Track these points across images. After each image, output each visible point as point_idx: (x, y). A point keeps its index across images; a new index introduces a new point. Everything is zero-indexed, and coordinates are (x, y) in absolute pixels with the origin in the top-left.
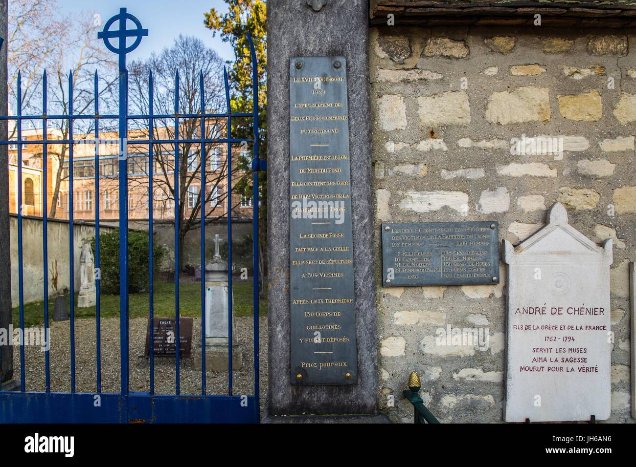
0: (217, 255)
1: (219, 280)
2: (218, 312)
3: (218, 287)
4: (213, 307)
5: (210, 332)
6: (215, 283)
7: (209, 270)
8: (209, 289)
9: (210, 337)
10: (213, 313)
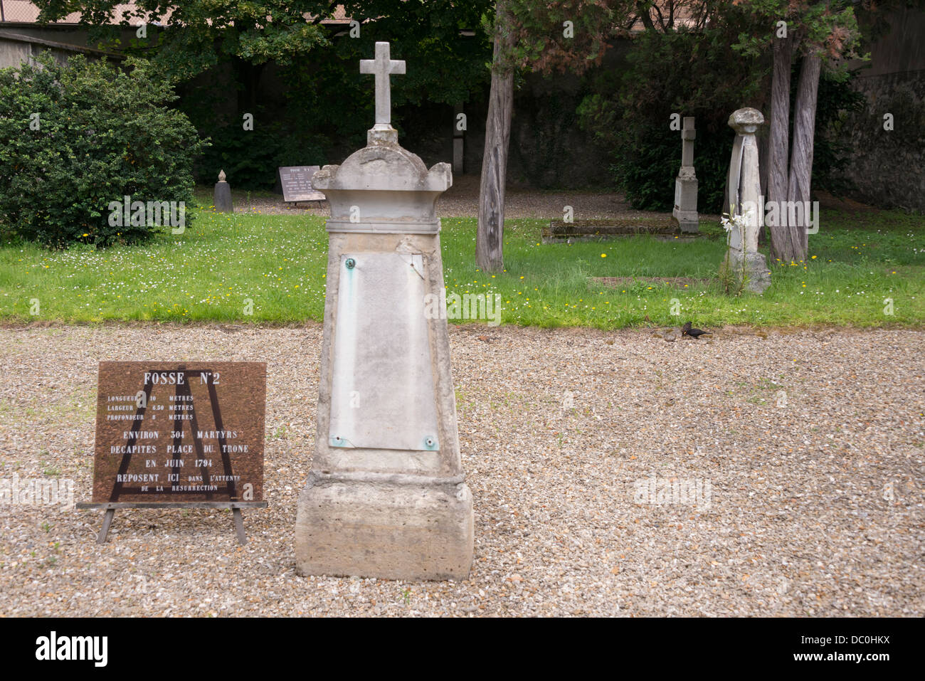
0: (383, 125)
1: (390, 228)
2: (385, 355)
3: (388, 257)
4: (368, 331)
5: (358, 428)
6: (372, 241)
7: (353, 187)
8: (351, 265)
9: (356, 449)
10: (368, 357)
